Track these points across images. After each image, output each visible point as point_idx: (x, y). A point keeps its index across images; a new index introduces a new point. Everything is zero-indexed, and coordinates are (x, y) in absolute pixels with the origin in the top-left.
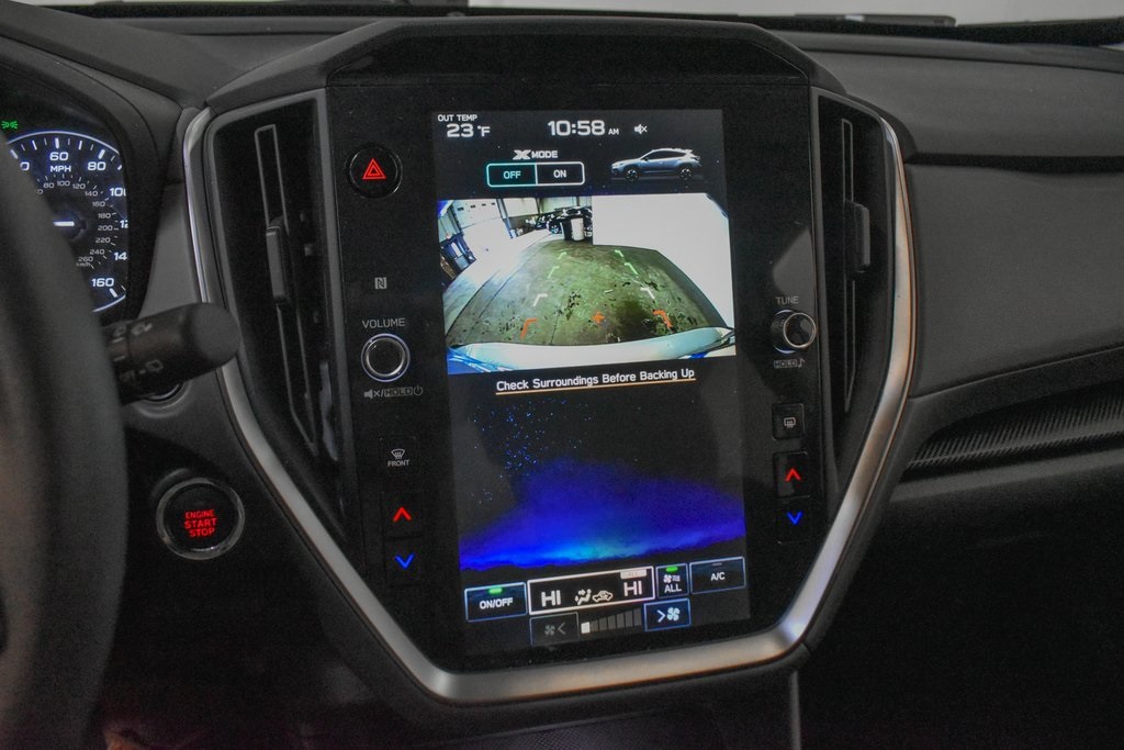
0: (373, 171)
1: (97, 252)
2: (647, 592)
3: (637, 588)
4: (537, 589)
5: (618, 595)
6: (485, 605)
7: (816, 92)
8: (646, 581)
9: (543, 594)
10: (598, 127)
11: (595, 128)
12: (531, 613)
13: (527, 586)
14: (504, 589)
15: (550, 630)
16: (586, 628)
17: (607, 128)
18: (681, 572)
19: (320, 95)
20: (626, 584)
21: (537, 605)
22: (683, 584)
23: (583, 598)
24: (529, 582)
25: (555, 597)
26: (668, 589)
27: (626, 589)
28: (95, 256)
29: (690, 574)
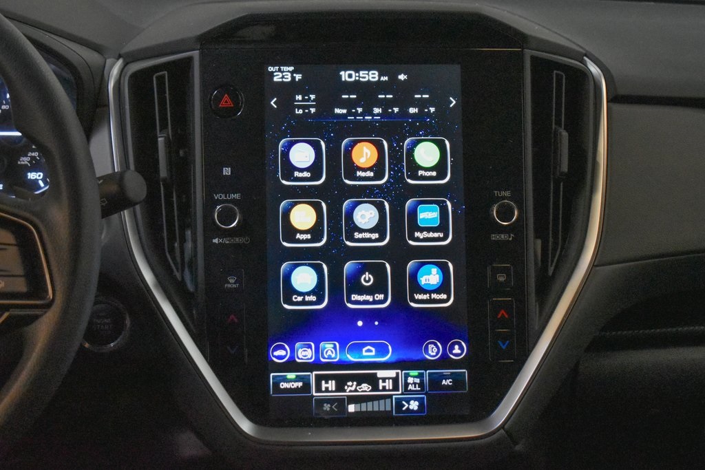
0: (226, 102)
1: (33, 154)
2: (396, 388)
3: (389, 384)
4: (319, 379)
5: (375, 388)
6: (284, 385)
7: (528, 53)
8: (395, 380)
9: (323, 382)
10: (373, 76)
11: (372, 76)
12: (314, 394)
13: (313, 375)
14: (297, 376)
15: (327, 407)
16: (352, 408)
17: (380, 77)
18: (420, 376)
19: (196, 54)
20: (381, 381)
21: (319, 389)
22: (421, 384)
23: (351, 387)
24: (314, 373)
25: (332, 385)
26: (410, 387)
27: (381, 384)
28: (31, 157)
29: (426, 379)
